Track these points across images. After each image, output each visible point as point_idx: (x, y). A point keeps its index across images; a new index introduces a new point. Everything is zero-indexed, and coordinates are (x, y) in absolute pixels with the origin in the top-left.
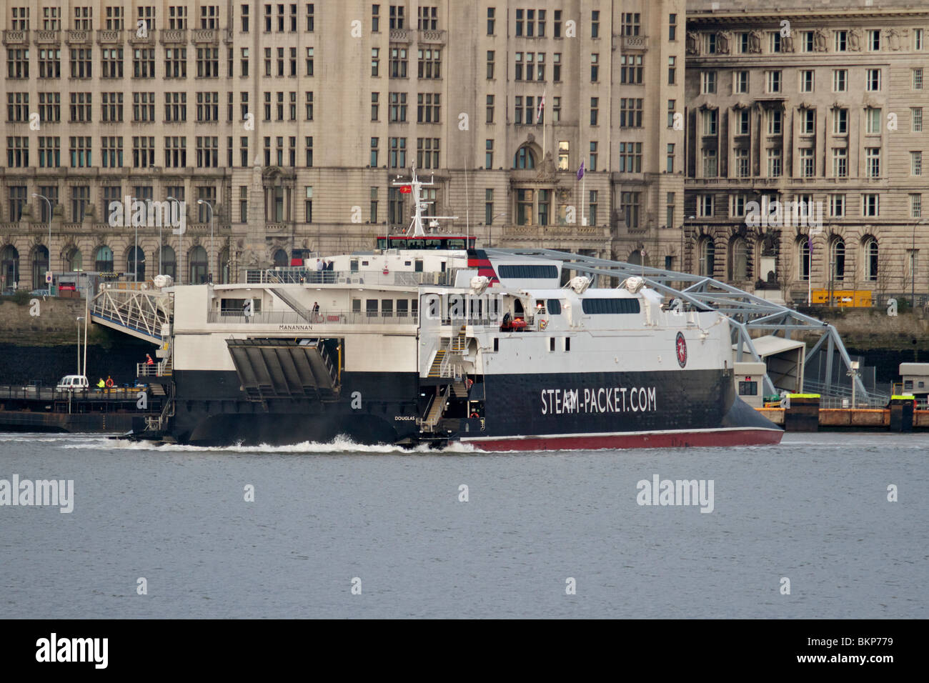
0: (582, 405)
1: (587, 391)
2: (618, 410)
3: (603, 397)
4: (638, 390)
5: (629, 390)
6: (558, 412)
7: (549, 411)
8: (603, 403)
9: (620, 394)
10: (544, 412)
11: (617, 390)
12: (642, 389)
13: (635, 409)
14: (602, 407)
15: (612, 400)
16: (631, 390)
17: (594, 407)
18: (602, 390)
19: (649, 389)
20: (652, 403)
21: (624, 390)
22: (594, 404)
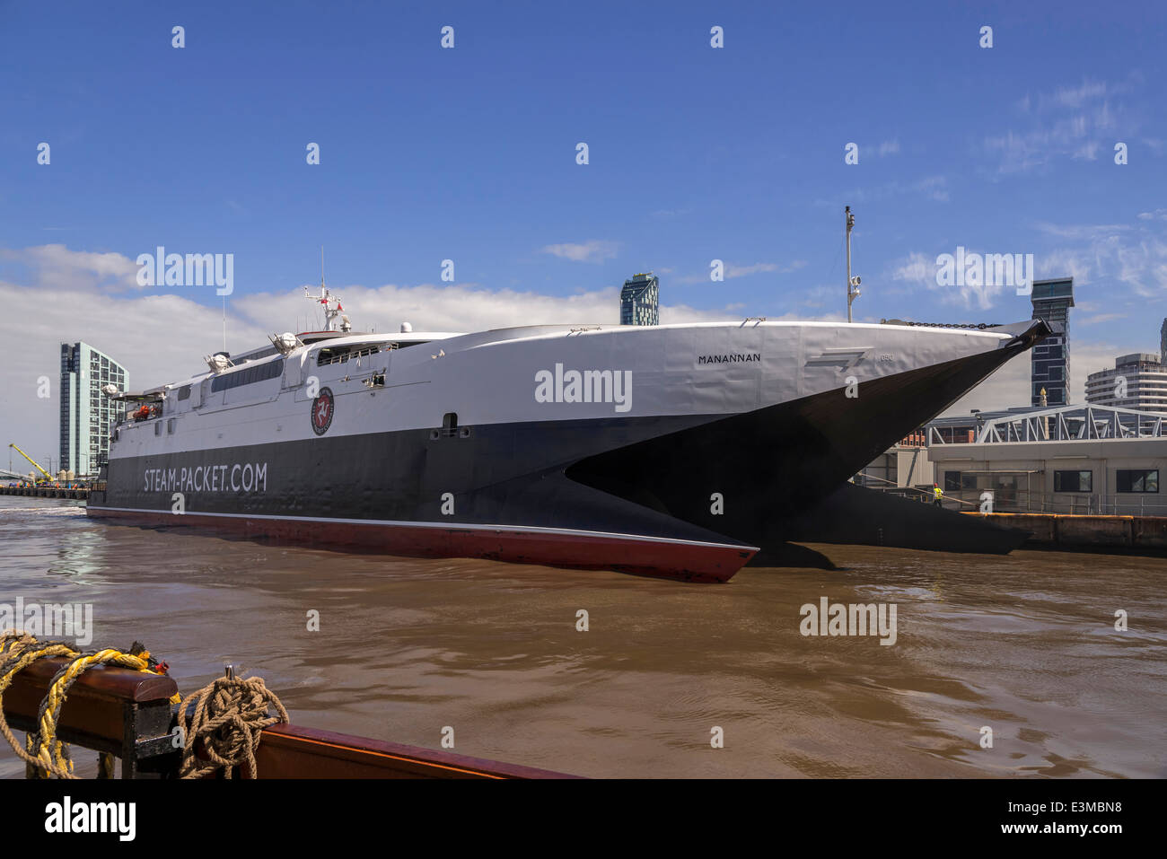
0: (178, 484)
1: (184, 469)
2: (215, 489)
3: (201, 475)
4: (243, 467)
5: (231, 467)
6: (157, 489)
7: (149, 488)
8: (200, 482)
9: (219, 472)
10: (146, 489)
11: (216, 467)
12: (248, 466)
13: (236, 489)
14: (198, 486)
15: (210, 479)
16: (232, 467)
17: (190, 485)
18: (200, 468)
19: (258, 465)
20: (261, 482)
21: (224, 467)
22: (190, 482)
